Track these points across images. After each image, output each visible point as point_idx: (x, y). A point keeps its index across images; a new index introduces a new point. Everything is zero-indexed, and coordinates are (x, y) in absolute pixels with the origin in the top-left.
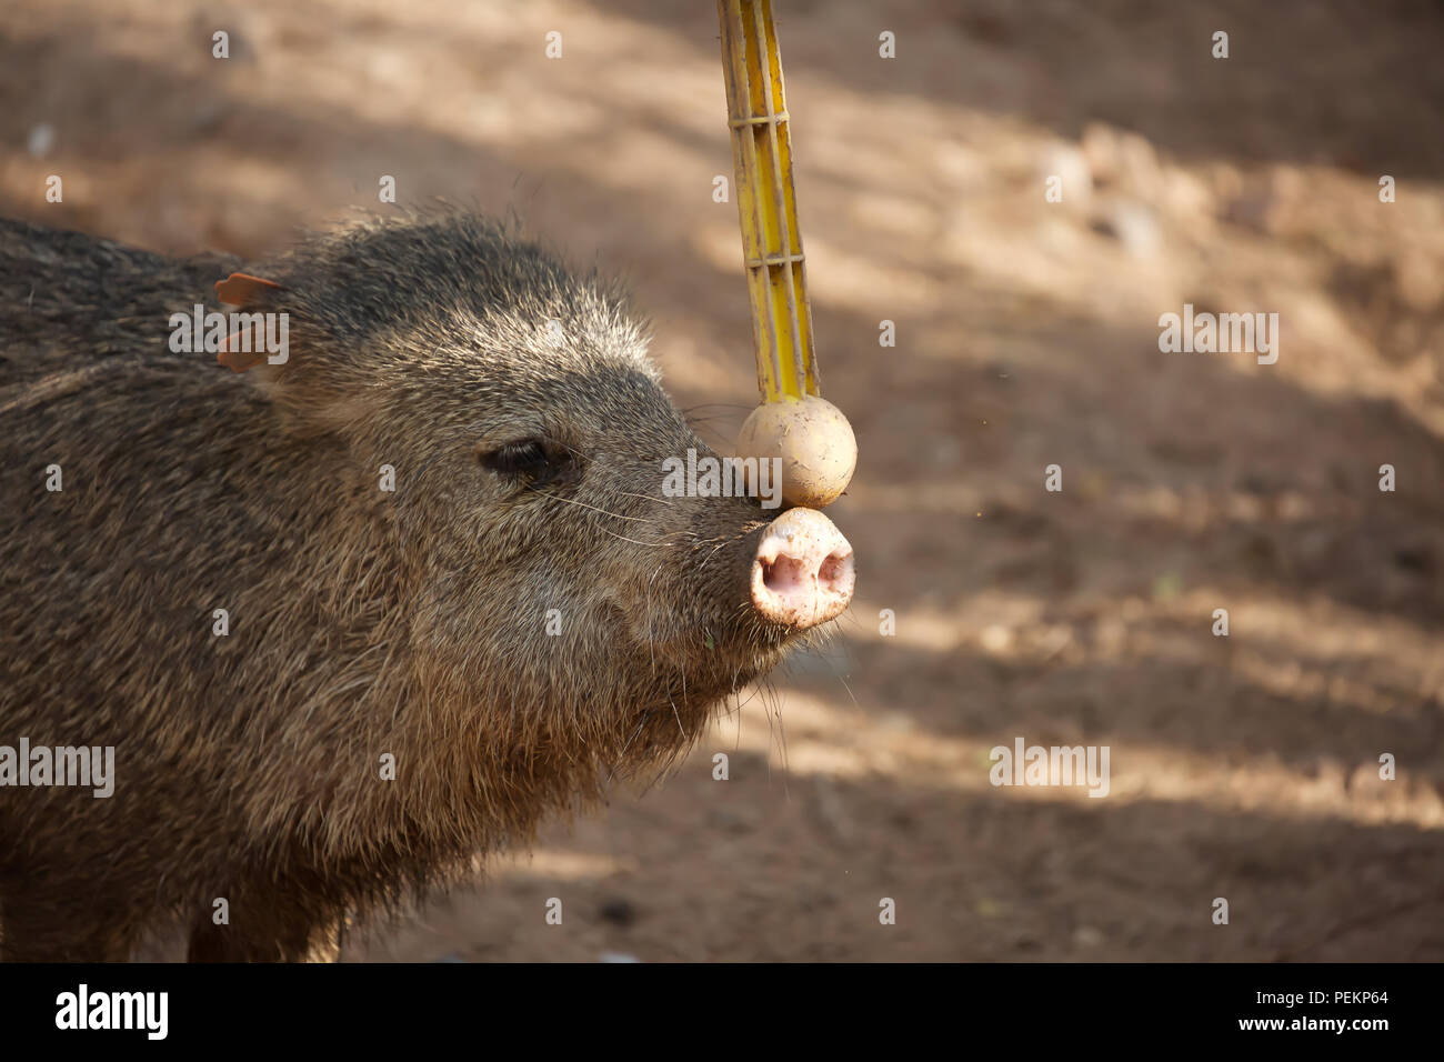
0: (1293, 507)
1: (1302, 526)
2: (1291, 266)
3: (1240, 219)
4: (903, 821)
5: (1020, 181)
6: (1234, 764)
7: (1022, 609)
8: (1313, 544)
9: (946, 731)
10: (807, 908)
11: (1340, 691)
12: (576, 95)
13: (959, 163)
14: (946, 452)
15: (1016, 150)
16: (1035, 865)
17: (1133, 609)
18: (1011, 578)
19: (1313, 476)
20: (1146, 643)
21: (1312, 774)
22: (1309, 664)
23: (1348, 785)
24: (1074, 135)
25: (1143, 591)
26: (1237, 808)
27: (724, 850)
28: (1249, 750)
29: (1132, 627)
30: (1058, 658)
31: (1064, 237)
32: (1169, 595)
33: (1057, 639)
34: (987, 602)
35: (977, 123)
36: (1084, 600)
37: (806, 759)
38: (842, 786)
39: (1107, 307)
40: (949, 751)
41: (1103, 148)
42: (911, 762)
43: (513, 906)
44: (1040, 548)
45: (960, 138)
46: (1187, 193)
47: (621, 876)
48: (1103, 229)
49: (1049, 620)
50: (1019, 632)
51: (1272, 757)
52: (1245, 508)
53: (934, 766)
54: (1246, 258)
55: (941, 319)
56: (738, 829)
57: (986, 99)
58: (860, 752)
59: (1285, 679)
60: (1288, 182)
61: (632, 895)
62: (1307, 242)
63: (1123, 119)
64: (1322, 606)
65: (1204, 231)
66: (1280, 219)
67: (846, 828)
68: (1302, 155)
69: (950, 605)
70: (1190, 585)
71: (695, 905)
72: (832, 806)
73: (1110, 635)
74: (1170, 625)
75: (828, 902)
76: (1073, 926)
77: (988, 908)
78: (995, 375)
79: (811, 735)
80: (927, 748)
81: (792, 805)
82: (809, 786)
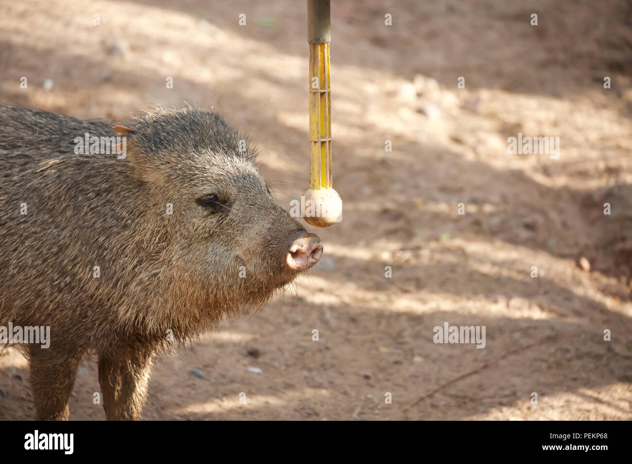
0: (488, 208)
1: (492, 215)
2: (487, 124)
3: (469, 108)
4: (353, 320)
5: (391, 94)
6: (469, 299)
7: (394, 245)
8: (495, 221)
9: (367, 289)
10: (320, 351)
11: (505, 273)
12: (235, 67)
13: (370, 89)
14: (367, 190)
15: (390, 84)
16: (399, 335)
17: (433, 245)
18: (390, 234)
19: (495, 198)
20: (437, 256)
21: (496, 302)
22: (494, 263)
23: (508, 305)
24: (411, 79)
25: (437, 239)
26: (470, 313)
27: (290, 331)
28: (474, 293)
29: (433, 251)
30: (407, 261)
31: (407, 114)
32: (446, 240)
33: (407, 255)
34: (382, 243)
35: (376, 74)
36: (416, 241)
37: (319, 299)
38: (332, 308)
39: (423, 139)
40: (369, 295)
41: (420, 83)
42: (356, 299)
43: (217, 351)
44: (400, 224)
45: (371, 81)
46: (450, 99)
47: (255, 340)
48: (421, 111)
49: (403, 249)
50: (393, 254)
51: (481, 296)
52: (472, 209)
53: (364, 300)
54: (472, 121)
55: (365, 144)
56: (295, 324)
57: (379, 66)
58: (337, 296)
59: (486, 269)
60: (485, 94)
61: (259, 347)
62: (492, 116)
63: (428, 73)
64: (498, 243)
65: (456, 112)
66: (483, 108)
67: (333, 323)
68: (490, 87)
69: (368, 245)
70: (453, 237)
71: (280, 350)
72: (328, 315)
73: (425, 253)
74: (447, 250)
75: (327, 348)
76: (413, 355)
77: (383, 350)
78: (384, 163)
79: (321, 290)
80: (361, 294)
81: (315, 315)
82: (320, 308)
